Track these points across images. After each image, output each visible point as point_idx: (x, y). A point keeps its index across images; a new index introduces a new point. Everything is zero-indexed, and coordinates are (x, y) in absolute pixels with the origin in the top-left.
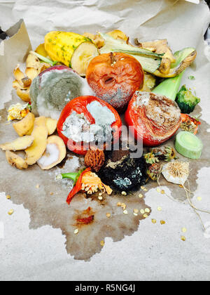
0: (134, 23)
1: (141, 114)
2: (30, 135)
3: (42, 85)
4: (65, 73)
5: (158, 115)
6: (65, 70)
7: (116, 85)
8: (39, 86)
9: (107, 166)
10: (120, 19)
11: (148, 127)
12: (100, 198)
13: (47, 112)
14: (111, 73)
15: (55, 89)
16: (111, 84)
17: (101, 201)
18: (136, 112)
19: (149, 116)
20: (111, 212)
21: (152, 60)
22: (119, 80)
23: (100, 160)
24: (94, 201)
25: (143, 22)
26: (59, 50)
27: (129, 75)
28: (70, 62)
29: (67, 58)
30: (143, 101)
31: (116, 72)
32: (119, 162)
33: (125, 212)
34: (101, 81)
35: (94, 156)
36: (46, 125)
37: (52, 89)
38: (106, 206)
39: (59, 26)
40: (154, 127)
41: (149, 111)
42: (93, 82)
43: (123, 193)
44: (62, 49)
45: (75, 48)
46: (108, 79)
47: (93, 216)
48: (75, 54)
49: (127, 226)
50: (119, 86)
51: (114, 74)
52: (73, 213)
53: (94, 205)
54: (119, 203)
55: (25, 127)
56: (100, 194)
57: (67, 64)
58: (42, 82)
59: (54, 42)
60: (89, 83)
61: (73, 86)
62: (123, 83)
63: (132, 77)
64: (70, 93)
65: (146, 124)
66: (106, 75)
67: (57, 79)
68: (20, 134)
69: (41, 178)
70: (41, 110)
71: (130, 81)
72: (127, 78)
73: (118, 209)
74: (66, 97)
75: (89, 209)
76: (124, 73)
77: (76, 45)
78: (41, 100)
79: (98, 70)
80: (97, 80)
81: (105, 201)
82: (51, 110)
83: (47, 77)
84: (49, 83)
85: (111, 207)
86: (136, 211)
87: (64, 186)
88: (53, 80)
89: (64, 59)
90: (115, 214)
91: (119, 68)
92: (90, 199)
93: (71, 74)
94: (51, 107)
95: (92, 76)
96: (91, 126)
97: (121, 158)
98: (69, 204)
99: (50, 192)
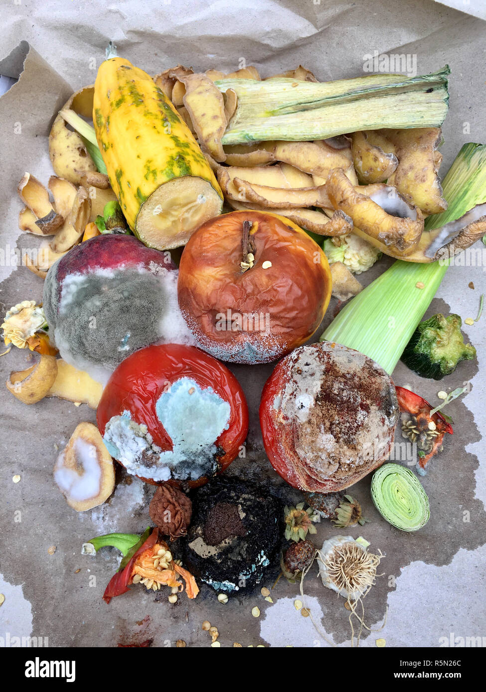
3: (63, 310)
5: (324, 456)
6: (123, 267)
8: (57, 308)
9: (191, 546)
12: (172, 599)
17: (174, 605)
19: (301, 453)
20: (187, 637)
24: (160, 605)
32: (215, 551)
40: (309, 476)
41: (305, 440)
43: (222, 597)
45: (141, 201)
47: (151, 642)
48: (145, 211)
53: (158, 611)
54: (206, 625)
58: (64, 302)
61: (135, 320)
64: (128, 335)
65: (294, 466)
69: (61, 528)
74: (121, 344)
77: (146, 190)
80: (195, 313)
83: (74, 290)
84: (76, 311)
92: (151, 597)
95: (185, 295)
96: (162, 455)
97: (220, 542)
98: (108, 603)
99: (76, 567)
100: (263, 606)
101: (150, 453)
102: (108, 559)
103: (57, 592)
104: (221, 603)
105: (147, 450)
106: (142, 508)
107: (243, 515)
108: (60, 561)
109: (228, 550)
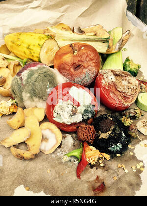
0: (73, 16)
1: (113, 89)
2: (24, 126)
3: (24, 83)
4: (39, 68)
5: (126, 87)
6: (39, 66)
7: (84, 69)
8: (22, 84)
9: (100, 137)
10: (61, 14)
11: (120, 98)
12: (102, 165)
13: (34, 104)
14: (79, 61)
15: (37, 84)
16: (80, 70)
17: (104, 167)
18: (107, 88)
19: (119, 90)
20: (115, 175)
21: (101, 44)
22: (86, 65)
23: (92, 135)
24: (99, 169)
25: (80, 14)
26: (25, 49)
27: (92, 60)
28: (39, 58)
29: (35, 55)
30: (110, 78)
31: (82, 59)
32: (110, 133)
33: (127, 171)
34: (71, 69)
35: (88, 132)
36: (34, 114)
37: (34, 84)
38: (109, 170)
39: (13, 28)
40: (125, 97)
41: (119, 85)
42: (65, 71)
43: (118, 155)
44: (28, 48)
45: (41, 46)
46: (77, 67)
47: (104, 183)
48: (42, 51)
49: (133, 183)
50: (87, 70)
51: (81, 61)
52: (86, 185)
53: (99, 172)
54: (119, 165)
55: (19, 121)
56: (101, 162)
57: (36, 59)
58: (24, 80)
59: (18, 43)
60: (61, 72)
61: (49, 78)
62: (90, 67)
63: (94, 61)
64: (49, 84)
65: (119, 96)
66: (75, 63)
67: (36, 75)
68: (15, 128)
69: (49, 162)
70: (28, 103)
71: (93, 64)
72: (91, 62)
73: (120, 170)
74: (47, 88)
75: (98, 177)
76: (88, 59)
77: (41, 43)
78: (26, 95)
79: (66, 61)
80: (68, 69)
81: (107, 166)
82: (37, 101)
83: (26, 75)
84: (30, 80)
85: (114, 170)
86: (134, 167)
87: (69, 163)
88: (33, 77)
89: (33, 56)
90: (119, 176)
91: (83, 56)
92: (94, 168)
93: (44, 68)
94: (36, 99)
95: (62, 66)
96: (78, 108)
97: (110, 129)
98: (80, 178)
99: (61, 173)
100: (132, 150)
101: (74, 109)
102: (71, 165)
103: (59, 184)
104: (119, 157)
105: (73, 108)
106: (74, 143)
107: (112, 119)
108: (54, 173)
109: (114, 130)
